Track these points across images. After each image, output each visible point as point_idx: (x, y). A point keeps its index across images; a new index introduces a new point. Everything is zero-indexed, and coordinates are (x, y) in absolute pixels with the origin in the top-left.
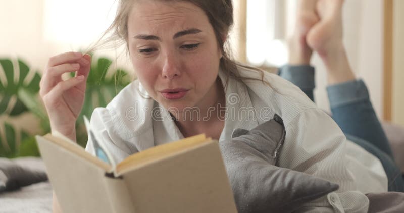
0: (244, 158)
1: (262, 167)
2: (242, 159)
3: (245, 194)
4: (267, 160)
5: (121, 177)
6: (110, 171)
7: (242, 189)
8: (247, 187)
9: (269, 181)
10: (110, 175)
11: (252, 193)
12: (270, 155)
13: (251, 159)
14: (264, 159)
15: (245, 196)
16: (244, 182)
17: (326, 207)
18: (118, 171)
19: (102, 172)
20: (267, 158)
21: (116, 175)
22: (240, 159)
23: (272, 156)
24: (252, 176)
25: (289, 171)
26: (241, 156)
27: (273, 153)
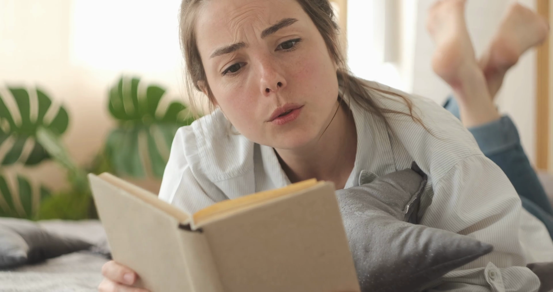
0: (364, 213)
1: (388, 223)
2: (360, 213)
3: (364, 261)
4: (395, 216)
5: (200, 230)
6: (185, 222)
7: (360, 253)
8: (367, 250)
9: (397, 243)
10: (186, 227)
11: (374, 259)
12: (399, 210)
13: (373, 214)
14: (391, 214)
15: (365, 263)
16: (363, 244)
17: (481, 285)
18: (196, 222)
19: (174, 223)
20: (395, 212)
21: (194, 227)
22: (357, 213)
23: (403, 210)
24: (373, 235)
25: (425, 228)
26: (359, 209)
27: (404, 207)
